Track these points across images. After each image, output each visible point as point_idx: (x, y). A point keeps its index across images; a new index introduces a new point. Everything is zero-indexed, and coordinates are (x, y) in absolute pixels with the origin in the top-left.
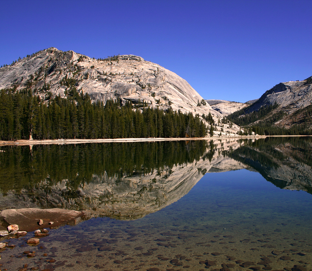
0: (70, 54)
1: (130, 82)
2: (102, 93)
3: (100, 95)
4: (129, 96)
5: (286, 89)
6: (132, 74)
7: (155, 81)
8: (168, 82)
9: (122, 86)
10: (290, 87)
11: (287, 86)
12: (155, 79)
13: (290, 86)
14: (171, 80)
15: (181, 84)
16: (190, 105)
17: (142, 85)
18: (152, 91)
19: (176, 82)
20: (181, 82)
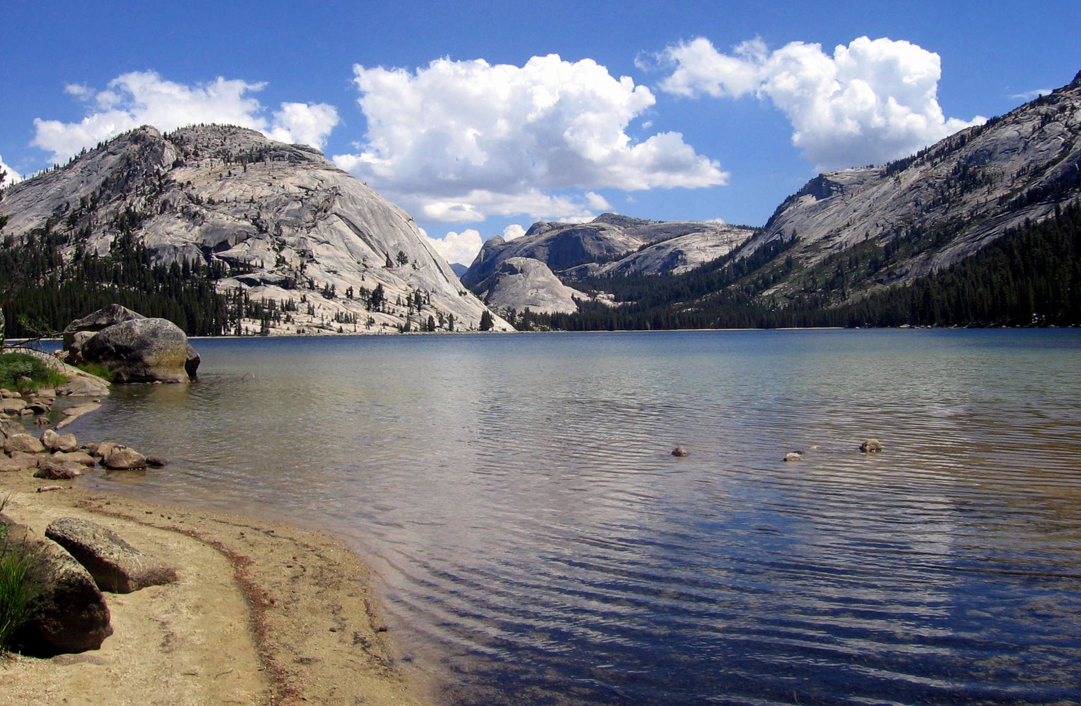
0: (160, 150)
1: (239, 219)
2: (177, 245)
3: (172, 250)
4: (229, 251)
5: (830, 193)
6: (252, 201)
7: (298, 214)
8: (336, 214)
9: (219, 230)
10: (841, 186)
11: (836, 183)
12: (299, 210)
13: (842, 183)
14: (348, 208)
15: (369, 216)
16: (365, 267)
17: (261, 227)
18: (283, 237)
19: (360, 213)
20: (372, 211)
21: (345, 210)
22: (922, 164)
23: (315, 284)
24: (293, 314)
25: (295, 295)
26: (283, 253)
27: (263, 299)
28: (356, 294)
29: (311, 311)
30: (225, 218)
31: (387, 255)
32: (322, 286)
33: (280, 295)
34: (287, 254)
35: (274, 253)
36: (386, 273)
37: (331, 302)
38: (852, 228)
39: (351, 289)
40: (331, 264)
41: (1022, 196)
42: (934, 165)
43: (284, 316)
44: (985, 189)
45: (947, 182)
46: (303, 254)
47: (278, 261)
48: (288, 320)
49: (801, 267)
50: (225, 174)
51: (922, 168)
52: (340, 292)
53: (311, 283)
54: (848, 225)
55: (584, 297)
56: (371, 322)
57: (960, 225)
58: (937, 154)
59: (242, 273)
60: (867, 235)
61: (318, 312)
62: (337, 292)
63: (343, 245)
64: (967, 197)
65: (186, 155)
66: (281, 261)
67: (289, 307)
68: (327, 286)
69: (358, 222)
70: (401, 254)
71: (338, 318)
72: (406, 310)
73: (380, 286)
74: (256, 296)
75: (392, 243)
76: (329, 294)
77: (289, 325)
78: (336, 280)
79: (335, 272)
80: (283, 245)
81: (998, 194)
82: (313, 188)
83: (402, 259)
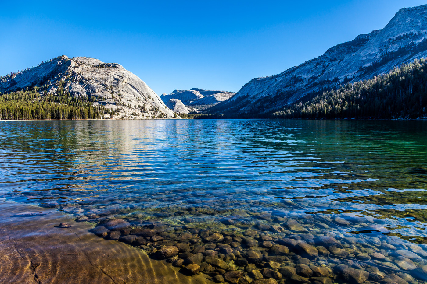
0: (70, 63)
1: (99, 84)
2: (79, 91)
3: (77, 93)
4: (96, 94)
5: (257, 83)
6: (102, 79)
7: (117, 83)
8: (128, 84)
9: (92, 87)
10: (260, 81)
14: (132, 82)
15: (138, 85)
16: (138, 99)
17: (106, 87)
18: (113, 90)
19: (135, 84)
20: (139, 83)
21: (131, 82)
22: (283, 76)
23: (125, 104)
24: (119, 113)
25: (120, 107)
26: (113, 95)
27: (109, 108)
28: (137, 107)
29: (124, 112)
30: (94, 83)
31: (145, 97)
32: (127, 105)
33: (115, 107)
34: (115, 95)
35: (111, 95)
36: (145, 101)
37: (130, 110)
38: (264, 92)
39: (136, 106)
40: (129, 98)
41: (311, 85)
42: (286, 76)
43: (116, 113)
44: (301, 83)
45: (290, 81)
46: (119, 95)
47: (112, 97)
48: (118, 114)
49: (250, 103)
50: (92, 70)
51: (283, 77)
52: (133, 106)
53: (123, 104)
54: (263, 92)
55: (191, 110)
56: (143, 115)
57: (294, 92)
58: (287, 73)
59: (101, 100)
60: (268, 94)
61: (127, 112)
62: (131, 107)
63: (131, 93)
64: (296, 85)
65: (79, 64)
66: (113, 97)
67: (117, 111)
68: (129, 105)
69: (135, 86)
70: (149, 96)
71: (133, 114)
72: (153, 112)
73: (144, 105)
74: (107, 107)
75: (146, 93)
76: (129, 107)
77: (118, 116)
78: (130, 103)
79: (130, 101)
80: (113, 92)
81: (304, 84)
82: (121, 76)
83: (149, 97)
